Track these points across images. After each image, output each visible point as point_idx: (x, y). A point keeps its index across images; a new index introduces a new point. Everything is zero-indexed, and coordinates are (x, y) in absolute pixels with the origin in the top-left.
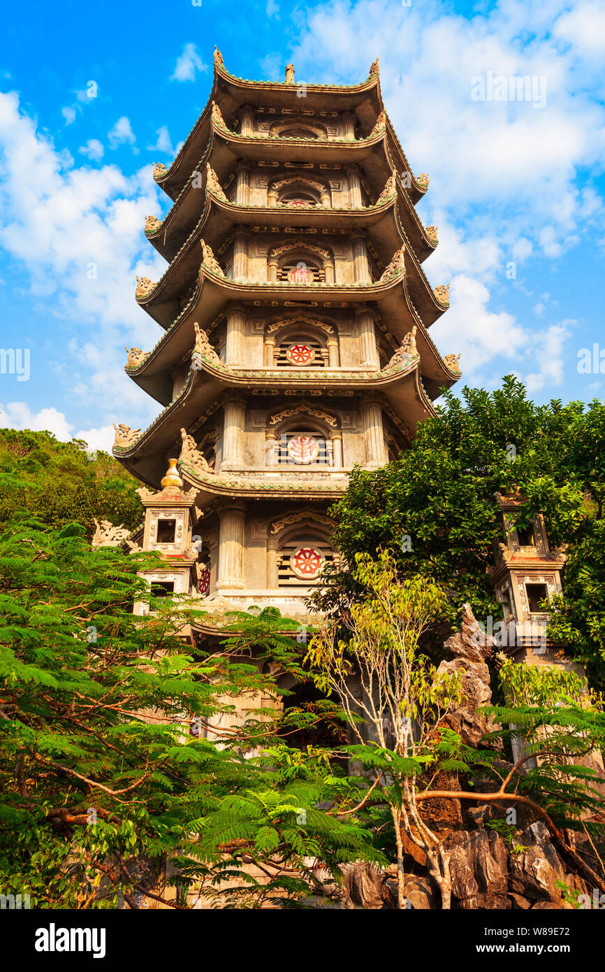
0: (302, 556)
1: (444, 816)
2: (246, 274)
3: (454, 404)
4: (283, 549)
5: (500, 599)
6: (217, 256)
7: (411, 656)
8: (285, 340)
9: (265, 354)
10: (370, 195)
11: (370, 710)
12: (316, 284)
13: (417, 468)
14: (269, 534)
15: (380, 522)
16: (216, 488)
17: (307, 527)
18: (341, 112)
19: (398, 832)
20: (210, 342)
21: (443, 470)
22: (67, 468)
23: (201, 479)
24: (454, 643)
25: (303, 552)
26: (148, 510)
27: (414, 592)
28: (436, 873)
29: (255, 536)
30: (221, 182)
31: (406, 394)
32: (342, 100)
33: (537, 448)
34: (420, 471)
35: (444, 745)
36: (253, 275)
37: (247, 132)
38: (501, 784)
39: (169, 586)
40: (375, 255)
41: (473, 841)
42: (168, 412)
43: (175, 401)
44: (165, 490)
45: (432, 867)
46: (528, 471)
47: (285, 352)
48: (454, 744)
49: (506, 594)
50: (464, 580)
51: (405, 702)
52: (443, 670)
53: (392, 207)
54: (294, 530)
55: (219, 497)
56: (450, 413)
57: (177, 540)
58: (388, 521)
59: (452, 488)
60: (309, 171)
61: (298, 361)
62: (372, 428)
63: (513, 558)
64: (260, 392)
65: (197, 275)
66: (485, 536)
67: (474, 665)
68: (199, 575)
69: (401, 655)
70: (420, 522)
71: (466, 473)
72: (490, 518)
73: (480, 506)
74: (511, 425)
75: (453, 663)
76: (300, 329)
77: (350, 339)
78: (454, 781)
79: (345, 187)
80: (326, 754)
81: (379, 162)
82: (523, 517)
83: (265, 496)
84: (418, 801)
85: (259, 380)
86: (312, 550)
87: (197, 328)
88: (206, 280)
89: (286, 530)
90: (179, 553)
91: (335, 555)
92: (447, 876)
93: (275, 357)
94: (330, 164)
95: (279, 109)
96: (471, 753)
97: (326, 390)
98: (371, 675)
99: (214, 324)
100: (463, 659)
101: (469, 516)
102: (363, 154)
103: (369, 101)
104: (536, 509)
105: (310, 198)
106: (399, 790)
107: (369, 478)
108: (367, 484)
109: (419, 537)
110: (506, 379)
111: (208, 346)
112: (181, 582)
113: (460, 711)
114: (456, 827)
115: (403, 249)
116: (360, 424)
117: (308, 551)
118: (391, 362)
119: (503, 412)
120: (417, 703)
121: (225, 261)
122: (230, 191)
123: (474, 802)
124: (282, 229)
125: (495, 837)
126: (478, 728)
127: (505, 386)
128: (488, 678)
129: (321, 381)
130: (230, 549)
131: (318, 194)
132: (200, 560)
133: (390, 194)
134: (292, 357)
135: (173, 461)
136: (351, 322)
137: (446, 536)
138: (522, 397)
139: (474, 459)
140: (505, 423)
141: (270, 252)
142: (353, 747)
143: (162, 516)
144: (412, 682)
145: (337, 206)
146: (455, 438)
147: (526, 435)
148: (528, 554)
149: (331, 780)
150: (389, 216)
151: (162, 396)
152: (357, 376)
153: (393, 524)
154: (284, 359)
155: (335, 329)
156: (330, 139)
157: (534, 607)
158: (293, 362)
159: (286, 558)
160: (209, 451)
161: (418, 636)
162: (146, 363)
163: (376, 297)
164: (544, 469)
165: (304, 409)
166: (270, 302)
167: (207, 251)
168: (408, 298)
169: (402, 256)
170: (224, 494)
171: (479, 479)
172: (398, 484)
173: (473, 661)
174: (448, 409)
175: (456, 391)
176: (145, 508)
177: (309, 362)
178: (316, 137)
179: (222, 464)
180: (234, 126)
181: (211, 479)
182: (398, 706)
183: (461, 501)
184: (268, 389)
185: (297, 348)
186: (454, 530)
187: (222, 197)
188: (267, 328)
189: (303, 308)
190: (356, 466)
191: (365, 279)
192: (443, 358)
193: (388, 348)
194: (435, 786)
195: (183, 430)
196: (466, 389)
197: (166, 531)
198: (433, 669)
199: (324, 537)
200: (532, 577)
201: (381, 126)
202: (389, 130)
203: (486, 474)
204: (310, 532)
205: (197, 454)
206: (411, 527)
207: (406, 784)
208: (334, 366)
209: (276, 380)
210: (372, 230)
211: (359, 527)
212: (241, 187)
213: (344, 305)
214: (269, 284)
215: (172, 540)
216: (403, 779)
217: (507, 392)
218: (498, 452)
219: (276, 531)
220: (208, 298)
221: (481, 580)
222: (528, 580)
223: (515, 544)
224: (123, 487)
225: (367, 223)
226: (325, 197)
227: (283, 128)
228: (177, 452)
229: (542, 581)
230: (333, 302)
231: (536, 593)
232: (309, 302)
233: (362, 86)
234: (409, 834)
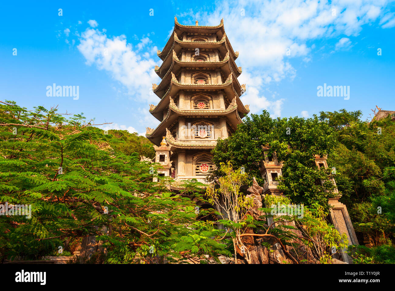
0: (203, 166)
1: (249, 241)
2: (185, 82)
3: (248, 119)
4: (197, 164)
5: (263, 178)
6: (176, 77)
7: (238, 193)
8: (197, 101)
9: (191, 105)
10: (221, 58)
11: (226, 209)
12: (206, 84)
13: (237, 138)
14: (193, 159)
15: (227, 155)
16: (177, 146)
17: (204, 157)
18: (212, 34)
19: (235, 246)
20: (174, 102)
21: (245, 139)
22: (132, 141)
23: (172, 143)
24: (251, 189)
25: (203, 165)
26: (157, 152)
27: (238, 174)
28: (246, 258)
29: (188, 160)
30: (177, 55)
31: (233, 117)
32: (213, 30)
33: (273, 132)
34: (239, 139)
35: (248, 220)
36: (187, 82)
37: (185, 40)
38: (266, 232)
39: (164, 174)
40: (223, 76)
41: (258, 249)
42: (162, 123)
43: (164, 120)
44: (162, 146)
45: (245, 257)
46: (271, 139)
47: (197, 105)
48: (251, 219)
49: (265, 176)
50: (252, 172)
51: (236, 206)
52: (248, 197)
53: (228, 61)
54: (200, 158)
55: (178, 149)
56: (247, 122)
57: (165, 161)
58: (229, 155)
59: (248, 144)
60: (203, 51)
61: (200, 107)
62: (223, 127)
63: (267, 165)
64: (190, 117)
65: (170, 82)
66: (258, 159)
67: (257, 196)
68: (172, 172)
69: (234, 193)
70: (238, 155)
71: (252, 140)
72: (260, 153)
73: (257, 150)
74: (266, 125)
75: (250, 195)
76: (201, 98)
77: (216, 101)
78: (251, 231)
79: (214, 56)
80: (213, 223)
81: (224, 48)
82: (270, 153)
83: (192, 148)
84: (241, 237)
85: (189, 113)
86: (206, 164)
87: (170, 98)
88: (173, 84)
89: (198, 158)
90: (166, 165)
91: (213, 166)
92: (250, 259)
93: (194, 106)
94: (209, 49)
95: (194, 33)
96: (256, 222)
97: (209, 116)
98: (226, 198)
99: (175, 97)
100: (253, 194)
101: (254, 153)
102: (219, 46)
103: (220, 30)
104: (274, 150)
105: (204, 59)
106: (235, 233)
107: (223, 142)
108: (222, 144)
109: (238, 159)
110: (263, 111)
111: (174, 103)
112: (167, 173)
113: (253, 210)
114: (252, 245)
115: (232, 73)
116: (220, 126)
117: (204, 165)
118: (229, 107)
119: (263, 121)
120: (240, 207)
121: (178, 78)
122: (180, 57)
123: (258, 237)
124: (195, 68)
125: (264, 247)
126: (258, 215)
127: (263, 113)
128: (261, 200)
129: (208, 113)
130: (181, 164)
131: (206, 58)
132: (172, 167)
133: (227, 57)
134: (199, 106)
135: (164, 137)
136: (216, 95)
137: (246, 159)
138: (269, 116)
139: (254, 135)
140: (264, 124)
141: (192, 75)
142: (220, 220)
143: (161, 154)
144: (238, 201)
145: (212, 61)
146: (249, 129)
147: (270, 128)
148: (272, 164)
149: (214, 230)
150: (227, 64)
151: (160, 119)
152: (218, 112)
153: (231, 155)
154: (197, 107)
155: (212, 98)
156: (209, 42)
157: (274, 180)
158: (199, 108)
159: (198, 167)
160: (174, 134)
161: (239, 187)
162: (155, 109)
163: (224, 88)
164: (276, 138)
165: (203, 122)
166: (192, 90)
167: (173, 76)
168: (233, 88)
169: (231, 76)
170: (179, 147)
171: (256, 141)
172: (232, 143)
173: (256, 195)
174: (246, 120)
175: (249, 115)
176: (156, 151)
177: (204, 108)
178: (205, 41)
179: (178, 139)
180: (181, 39)
181: (175, 143)
182: (234, 209)
183: (251, 148)
184: (192, 116)
185: (200, 104)
186: (249, 157)
187: (177, 59)
188: (191, 98)
189: (202, 92)
190: (219, 138)
191: (220, 83)
192: (244, 106)
193: (227, 103)
194: (245, 232)
195: (166, 128)
196: (252, 114)
197: (162, 158)
198: (244, 196)
199: (209, 160)
200: (273, 171)
201: (224, 38)
202: (227, 39)
203: (258, 140)
204: (205, 159)
205: (171, 136)
206: (236, 156)
207: (237, 231)
208: (211, 109)
209: (194, 113)
210: (222, 68)
211: (220, 156)
212: (183, 56)
213: (214, 90)
214: (192, 85)
215: (164, 161)
216: (236, 230)
217: (264, 115)
218: (262, 133)
219: (195, 159)
220: (173, 89)
221: (257, 172)
222: (272, 172)
223: (267, 161)
224: (149, 146)
225: (221, 66)
226: (208, 59)
227: (195, 39)
228: (165, 135)
229: (276, 172)
230: (211, 90)
231: (274, 176)
232: (204, 90)
233: (218, 26)
234: (238, 247)
